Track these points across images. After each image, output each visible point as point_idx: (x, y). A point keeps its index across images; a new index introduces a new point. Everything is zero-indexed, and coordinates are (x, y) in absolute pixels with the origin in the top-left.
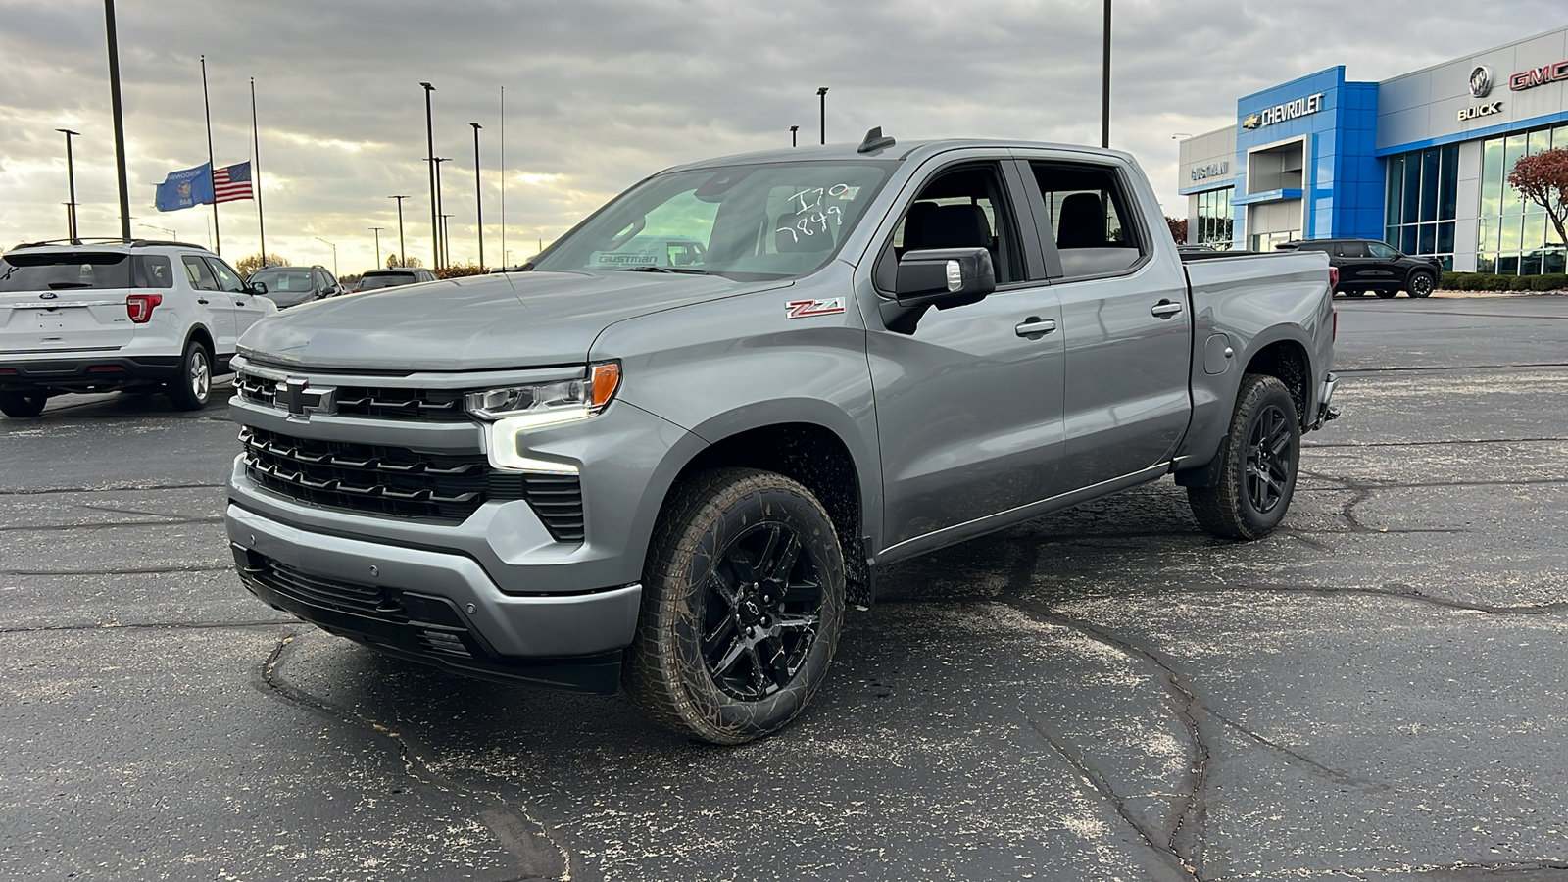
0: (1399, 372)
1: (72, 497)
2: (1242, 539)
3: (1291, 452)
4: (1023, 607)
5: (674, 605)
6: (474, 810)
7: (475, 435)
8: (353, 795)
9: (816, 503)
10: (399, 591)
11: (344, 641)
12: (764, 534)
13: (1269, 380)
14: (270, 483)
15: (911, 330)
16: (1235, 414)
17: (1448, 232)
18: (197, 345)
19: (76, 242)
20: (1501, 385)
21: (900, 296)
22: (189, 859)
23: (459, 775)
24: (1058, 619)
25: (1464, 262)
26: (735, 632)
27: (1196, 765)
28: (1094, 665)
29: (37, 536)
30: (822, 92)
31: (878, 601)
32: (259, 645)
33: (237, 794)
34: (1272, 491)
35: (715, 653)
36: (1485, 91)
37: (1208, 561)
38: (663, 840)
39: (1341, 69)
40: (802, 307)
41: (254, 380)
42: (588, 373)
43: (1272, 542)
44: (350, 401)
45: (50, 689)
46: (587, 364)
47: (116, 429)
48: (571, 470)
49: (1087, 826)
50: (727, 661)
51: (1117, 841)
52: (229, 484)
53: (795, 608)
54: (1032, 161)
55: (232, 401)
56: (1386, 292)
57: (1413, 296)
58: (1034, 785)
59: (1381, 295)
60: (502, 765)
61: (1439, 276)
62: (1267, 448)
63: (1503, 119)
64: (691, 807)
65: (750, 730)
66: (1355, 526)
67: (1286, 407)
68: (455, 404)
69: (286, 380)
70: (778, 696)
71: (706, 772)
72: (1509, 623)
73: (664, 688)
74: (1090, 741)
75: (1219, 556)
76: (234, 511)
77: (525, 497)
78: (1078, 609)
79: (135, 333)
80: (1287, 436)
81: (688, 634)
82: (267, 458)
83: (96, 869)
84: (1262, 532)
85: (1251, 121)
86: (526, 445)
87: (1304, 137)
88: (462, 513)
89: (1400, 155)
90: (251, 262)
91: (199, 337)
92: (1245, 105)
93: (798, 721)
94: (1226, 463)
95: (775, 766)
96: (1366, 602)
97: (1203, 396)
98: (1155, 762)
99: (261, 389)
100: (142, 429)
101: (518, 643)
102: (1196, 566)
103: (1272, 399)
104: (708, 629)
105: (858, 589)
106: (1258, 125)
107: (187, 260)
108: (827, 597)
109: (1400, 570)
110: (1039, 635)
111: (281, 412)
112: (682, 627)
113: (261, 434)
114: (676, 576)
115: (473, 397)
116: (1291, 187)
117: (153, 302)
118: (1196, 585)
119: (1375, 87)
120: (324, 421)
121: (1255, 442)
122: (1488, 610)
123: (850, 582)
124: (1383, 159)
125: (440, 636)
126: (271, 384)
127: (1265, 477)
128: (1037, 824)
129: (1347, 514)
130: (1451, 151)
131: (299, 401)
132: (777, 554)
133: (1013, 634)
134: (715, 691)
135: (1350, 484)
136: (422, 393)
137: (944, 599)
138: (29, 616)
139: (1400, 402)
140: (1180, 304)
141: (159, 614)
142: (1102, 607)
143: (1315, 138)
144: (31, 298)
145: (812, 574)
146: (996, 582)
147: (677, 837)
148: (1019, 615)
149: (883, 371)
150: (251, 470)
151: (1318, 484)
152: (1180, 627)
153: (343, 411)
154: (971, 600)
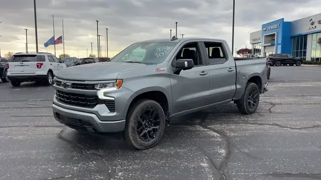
0: (289, 82)
1: (25, 102)
2: (247, 114)
3: (258, 97)
4: (202, 126)
5: (132, 124)
6: (95, 160)
7: (96, 92)
8: (74, 156)
9: (159, 105)
10: (82, 120)
11: (73, 130)
12: (149, 111)
13: (253, 84)
14: (60, 100)
15: (179, 74)
16: (245, 90)
17: (305, 52)
18: (50, 73)
19: (27, 52)
20: (309, 84)
21: (176, 68)
22: (43, 167)
23: (93, 154)
24: (209, 128)
25: (308, 59)
26: (143, 129)
27: (227, 155)
28: (213, 137)
29: (19, 109)
30: (176, 23)
31: (172, 124)
32: (58, 130)
33: (53, 156)
34: (253, 105)
35: (140, 133)
36: (313, 24)
37: (239, 118)
38: (128, 166)
39: (283, 19)
40: (158, 70)
41: (58, 82)
42: (116, 82)
43: (253, 115)
44: (74, 86)
45: (20, 137)
46: (116, 80)
47: (34, 89)
48: (113, 99)
49: (205, 165)
50: (142, 134)
51: (210, 167)
52: (53, 100)
53: (155, 125)
54: (204, 42)
55: (54, 85)
56: (291, 65)
57: (297, 65)
58: (197, 158)
59: (290, 65)
60: (101, 152)
61: (303, 61)
62: (252, 97)
63: (316, 30)
64: (134, 160)
65: (146, 147)
66: (270, 112)
67: (257, 89)
68: (92, 87)
69: (63, 82)
70: (152, 141)
71: (137, 154)
72: (294, 131)
73: (130, 139)
74: (209, 150)
75: (242, 117)
76: (54, 105)
77: (105, 104)
78: (212, 127)
79: (38, 70)
80: (256, 94)
81: (134, 129)
82: (60, 96)
83: (27, 168)
84: (251, 113)
85: (265, 29)
86: (105, 94)
87: (275, 33)
88: (93, 106)
89: (295, 37)
90: (62, 55)
91: (50, 71)
92: (264, 26)
93: (156, 146)
94: (243, 100)
95: (150, 153)
96: (268, 126)
97: (238, 87)
98: (220, 154)
99: (59, 83)
100: (39, 89)
101: (103, 130)
102: (237, 119)
103: (254, 87)
104: (138, 128)
105: (168, 122)
106: (266, 30)
107: (48, 56)
108: (162, 122)
109: (276, 120)
110: (204, 131)
111: (62, 88)
112: (133, 128)
113: (59, 91)
114: (132, 119)
115: (96, 86)
116: (273, 43)
117: (42, 64)
118: (236, 123)
119: (290, 22)
120: (70, 89)
121: (250, 95)
122: (292, 128)
123: (166, 120)
124: (291, 37)
125: (89, 129)
126: (61, 82)
127: (252, 102)
128: (196, 164)
129: (270, 109)
130: (306, 36)
131: (65, 86)
132: (152, 115)
133: (199, 131)
134: (140, 140)
135: (272, 104)
136: (87, 85)
137: (188, 124)
138: (17, 124)
139: (286, 88)
140: (234, 69)
141: (40, 124)
142: (217, 126)
143: (278, 33)
144: (18, 63)
145: (159, 118)
146: (198, 121)
147: (130, 165)
148: (201, 127)
149: (173, 81)
150: (57, 98)
151: (265, 103)
152: (231, 130)
153: (73, 88)
154: (192, 125)
